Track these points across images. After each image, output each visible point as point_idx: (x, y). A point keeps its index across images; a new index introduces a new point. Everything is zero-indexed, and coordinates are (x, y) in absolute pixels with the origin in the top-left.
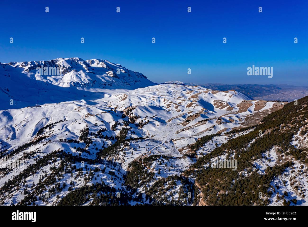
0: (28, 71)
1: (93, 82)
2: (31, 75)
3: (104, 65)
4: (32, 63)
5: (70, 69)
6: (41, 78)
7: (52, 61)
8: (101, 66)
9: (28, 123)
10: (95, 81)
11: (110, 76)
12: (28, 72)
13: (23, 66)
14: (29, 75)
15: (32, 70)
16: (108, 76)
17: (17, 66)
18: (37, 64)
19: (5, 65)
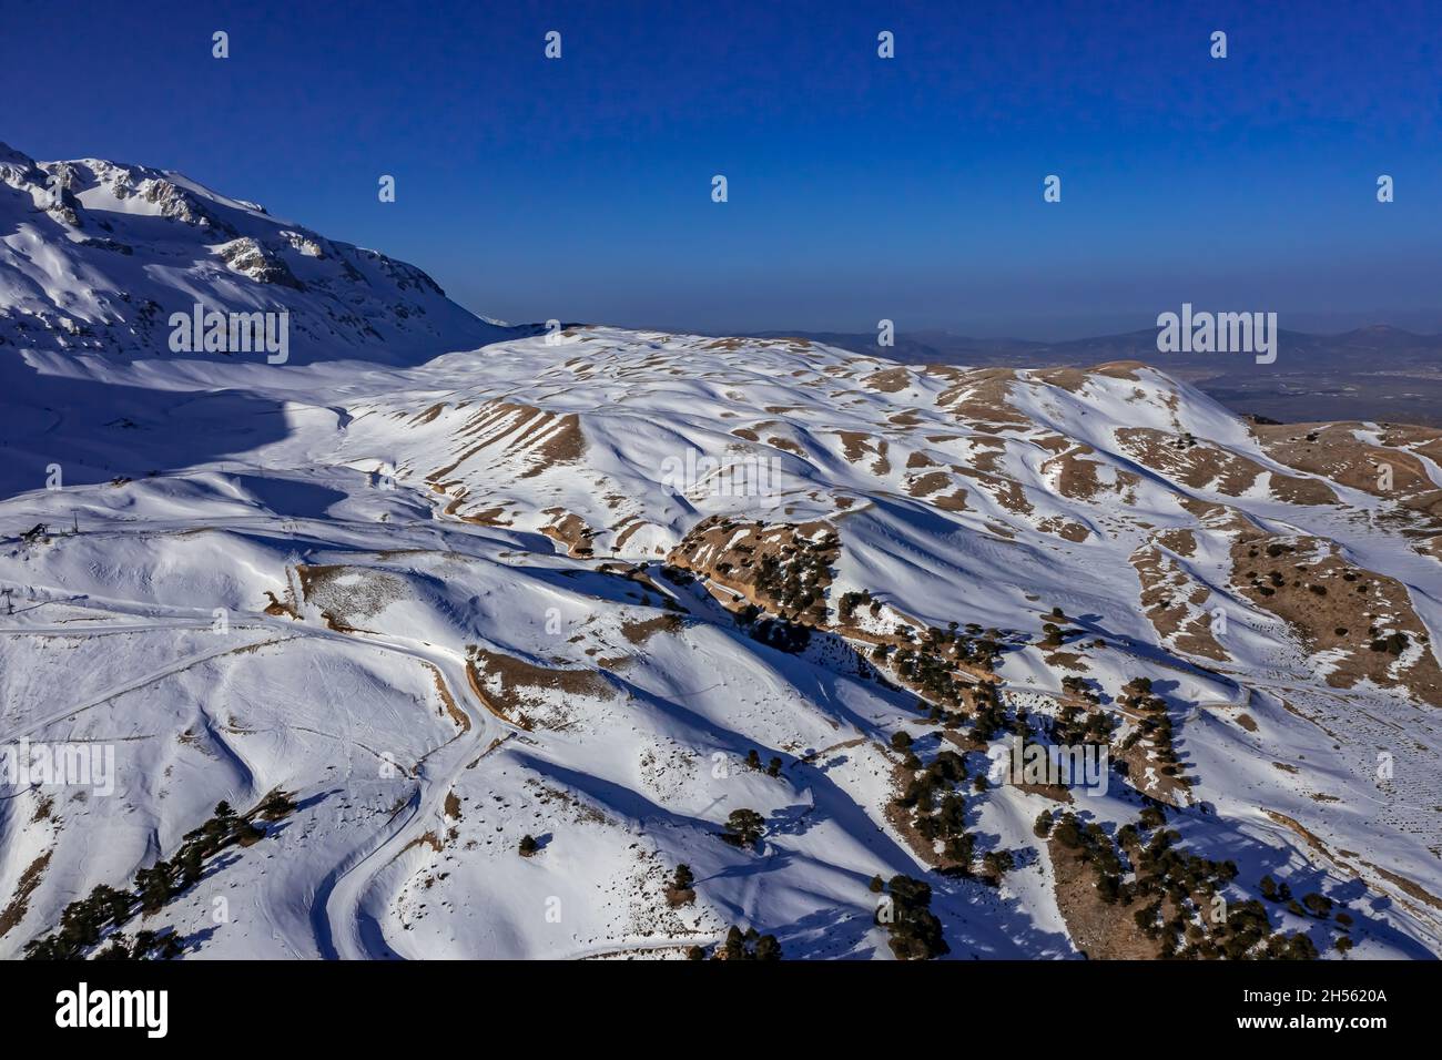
1: (142, 311)
3: (174, 201)
8: (155, 209)
10: (153, 304)
11: (241, 272)
16: (229, 276)
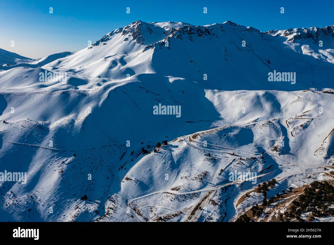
0: (292, 41)
2: (296, 47)
4: (299, 30)
6: (311, 51)
7: (329, 28)
9: (312, 123)
12: (292, 43)
13: (286, 34)
14: (293, 47)
15: (297, 40)
17: (278, 35)
18: (306, 31)
19: (264, 33)
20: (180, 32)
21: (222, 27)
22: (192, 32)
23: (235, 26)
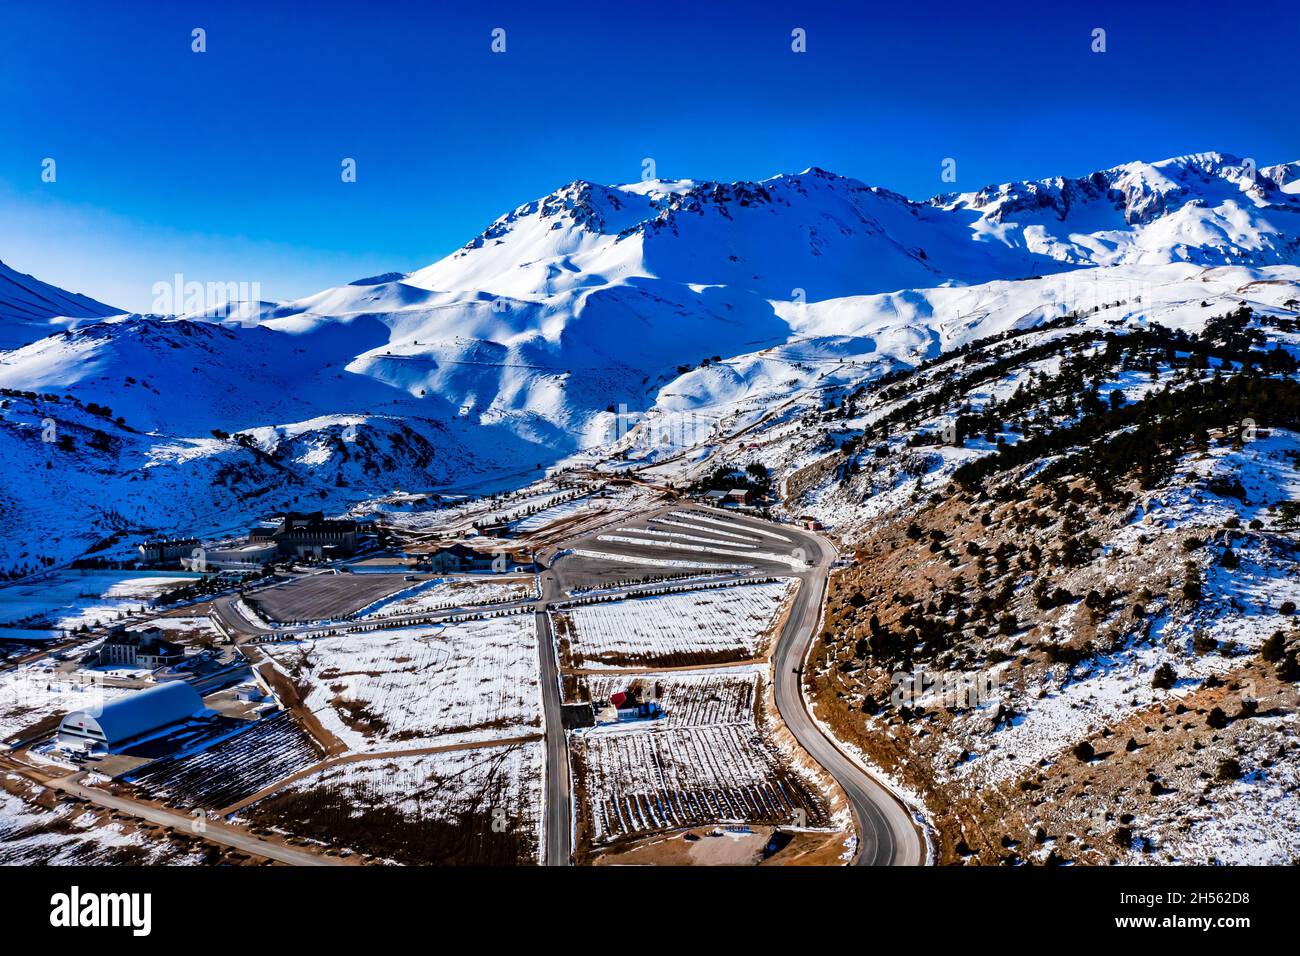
0: (998, 217)
1: (1291, 244)
2: (1007, 232)
4: (1014, 189)
5: (1172, 198)
6: (1048, 239)
7: (1098, 177)
9: (987, 319)
12: (997, 223)
13: (981, 202)
14: (1000, 232)
15: (1012, 214)
17: (958, 207)
18: (1032, 189)
19: (919, 205)
20: (696, 198)
21: (798, 182)
22: (725, 196)
23: (831, 179)
